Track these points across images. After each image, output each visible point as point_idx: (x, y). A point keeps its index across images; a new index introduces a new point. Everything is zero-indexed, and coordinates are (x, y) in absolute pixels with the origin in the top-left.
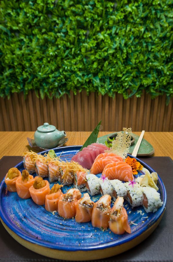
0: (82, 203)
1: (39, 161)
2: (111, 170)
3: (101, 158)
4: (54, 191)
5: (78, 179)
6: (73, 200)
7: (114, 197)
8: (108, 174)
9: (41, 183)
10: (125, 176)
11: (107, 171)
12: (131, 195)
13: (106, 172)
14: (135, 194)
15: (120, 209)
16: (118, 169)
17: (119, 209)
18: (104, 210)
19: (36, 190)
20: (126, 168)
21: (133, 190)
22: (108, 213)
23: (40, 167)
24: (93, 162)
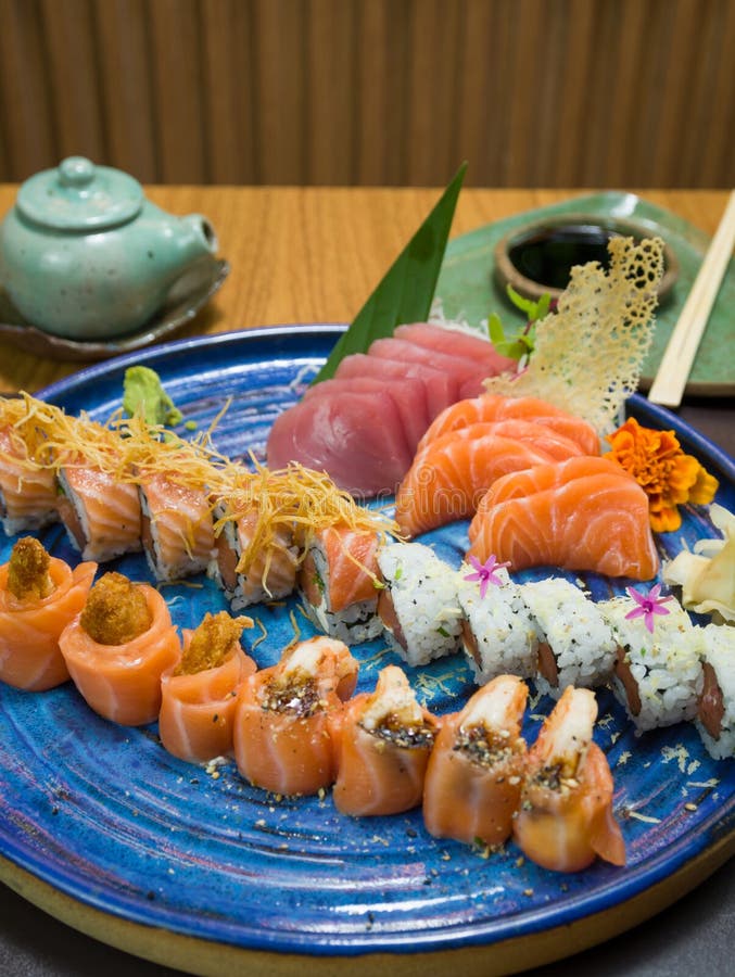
0: (370, 723)
1: (81, 458)
2: (523, 515)
3: (464, 432)
4: (208, 653)
5: (336, 576)
6: (320, 708)
7: (539, 676)
8: (506, 534)
9: (127, 612)
10: (606, 548)
11: (500, 516)
12: (637, 672)
13: (496, 525)
14: (658, 667)
15: (579, 755)
16: (566, 506)
17: (570, 756)
18: (490, 762)
19: (101, 648)
20: (615, 501)
21: (648, 648)
22: (515, 774)
23: (94, 501)
24: (409, 452)
